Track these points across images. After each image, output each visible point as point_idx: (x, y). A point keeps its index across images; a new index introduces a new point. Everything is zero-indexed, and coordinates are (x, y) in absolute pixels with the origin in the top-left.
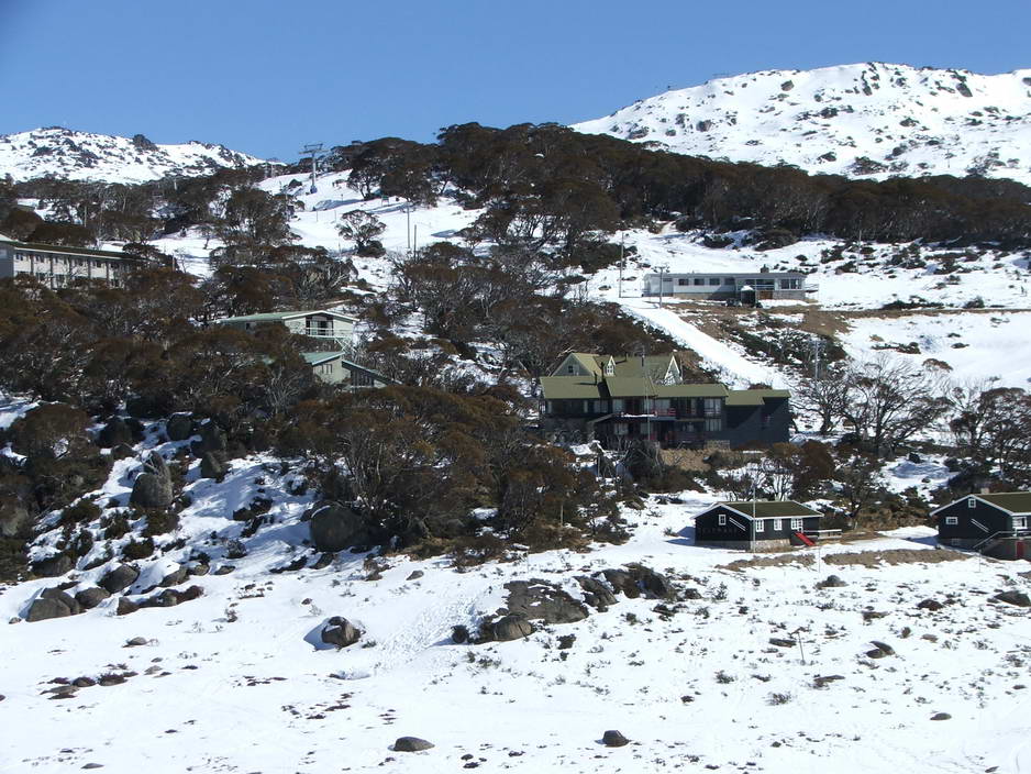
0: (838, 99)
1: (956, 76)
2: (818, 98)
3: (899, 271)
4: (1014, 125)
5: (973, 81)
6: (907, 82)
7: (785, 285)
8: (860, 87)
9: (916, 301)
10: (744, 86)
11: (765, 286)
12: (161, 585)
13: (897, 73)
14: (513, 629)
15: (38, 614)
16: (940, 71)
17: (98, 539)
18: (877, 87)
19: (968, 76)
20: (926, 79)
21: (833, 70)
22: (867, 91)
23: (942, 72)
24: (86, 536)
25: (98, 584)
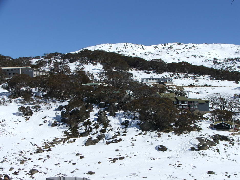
0: (120, 49)
1: (141, 46)
2: (117, 49)
3: (185, 79)
4: (153, 55)
5: (144, 47)
6: (133, 47)
7: (169, 81)
8: (124, 47)
9: (194, 84)
10: (103, 46)
11: (165, 81)
12: (112, 138)
13: (131, 45)
14: (205, 148)
15: (88, 144)
16: (138, 45)
17: (93, 129)
18: (127, 47)
19: (144, 46)
20: (136, 46)
21: (119, 44)
22: (126, 48)
23: (139, 45)
24: (90, 128)
25: (97, 138)
